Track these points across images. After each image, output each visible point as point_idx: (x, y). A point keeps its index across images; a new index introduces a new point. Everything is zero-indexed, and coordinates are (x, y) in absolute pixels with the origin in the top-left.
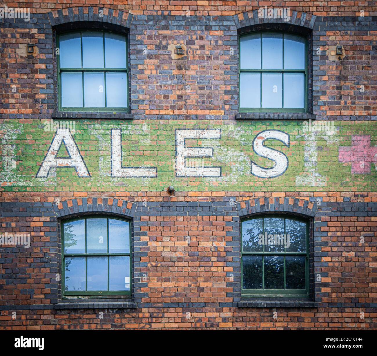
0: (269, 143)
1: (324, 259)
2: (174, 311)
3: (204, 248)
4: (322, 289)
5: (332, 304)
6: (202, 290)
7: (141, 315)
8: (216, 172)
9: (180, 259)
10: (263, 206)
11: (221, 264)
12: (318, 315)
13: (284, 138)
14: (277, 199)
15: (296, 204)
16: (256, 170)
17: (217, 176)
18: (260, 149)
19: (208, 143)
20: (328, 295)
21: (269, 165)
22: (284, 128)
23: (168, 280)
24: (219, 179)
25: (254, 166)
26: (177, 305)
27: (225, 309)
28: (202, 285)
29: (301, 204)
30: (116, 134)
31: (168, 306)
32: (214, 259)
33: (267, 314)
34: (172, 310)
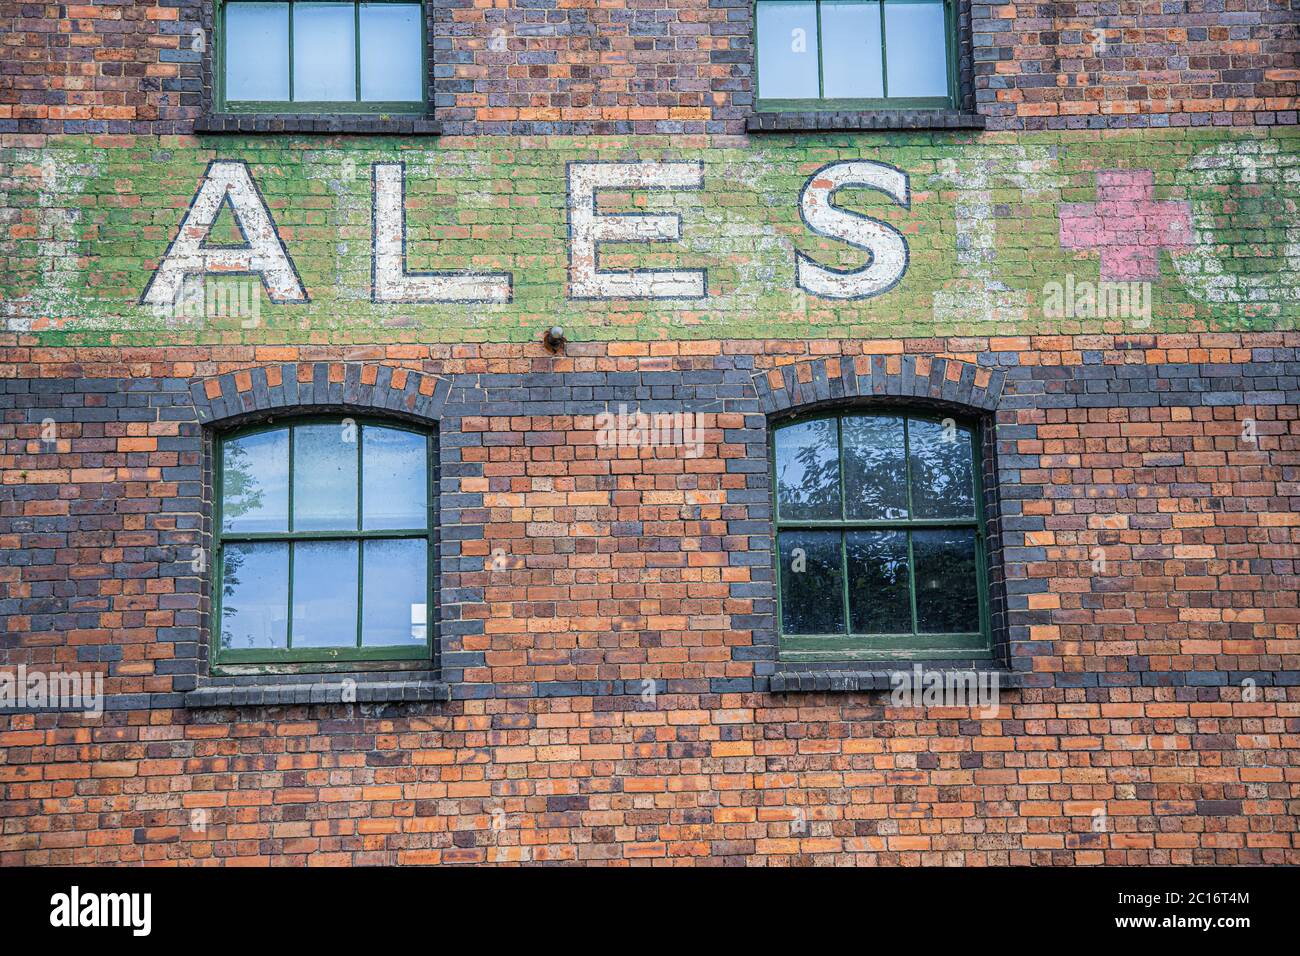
0: (845, 198)
1: (1033, 538)
2: (566, 708)
3: (660, 510)
4: (1033, 629)
5: (1065, 677)
6: (654, 639)
7: (461, 724)
8: (691, 284)
9: (583, 545)
10: (835, 382)
11: (712, 558)
12: (1023, 712)
13: (895, 183)
14: (880, 359)
15: (936, 374)
16: (810, 275)
17: (693, 294)
18: (822, 215)
19: (666, 200)
20: (1050, 648)
21: (853, 259)
22: (890, 155)
23: (547, 611)
24: (702, 304)
25: (804, 266)
26: (577, 688)
27: (730, 699)
28: (655, 624)
29: (952, 374)
30: (389, 178)
31: (548, 694)
32: (691, 544)
33: (861, 713)
34: (562, 704)
